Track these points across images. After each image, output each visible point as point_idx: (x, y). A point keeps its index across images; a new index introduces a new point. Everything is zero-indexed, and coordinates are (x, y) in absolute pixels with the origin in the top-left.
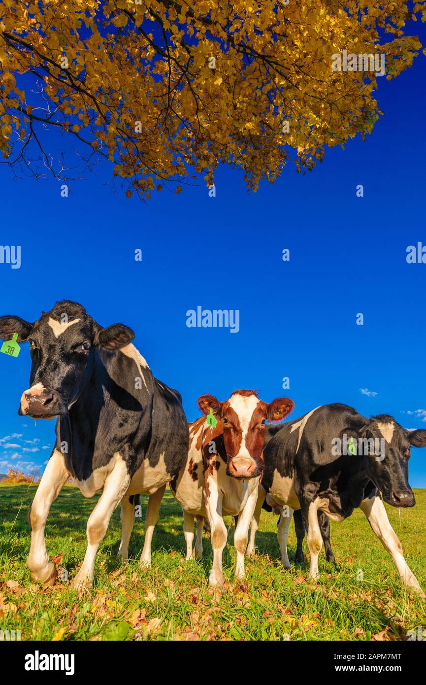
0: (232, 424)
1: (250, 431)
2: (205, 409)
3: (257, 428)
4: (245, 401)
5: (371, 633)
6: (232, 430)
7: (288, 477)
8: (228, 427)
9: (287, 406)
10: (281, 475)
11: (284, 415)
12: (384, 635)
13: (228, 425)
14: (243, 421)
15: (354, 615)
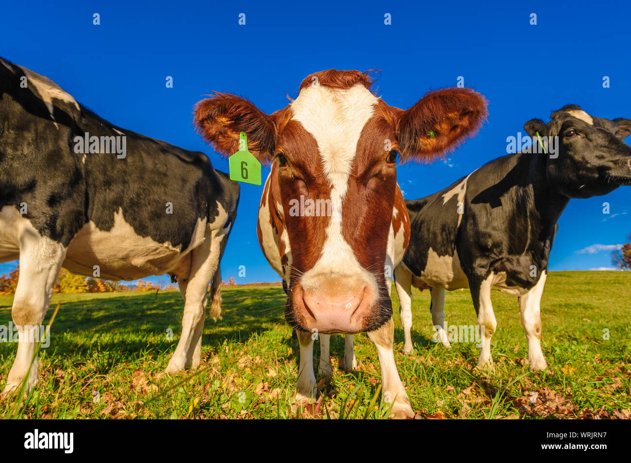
0: (300, 166)
1: (354, 183)
2: (221, 139)
3: (376, 176)
4: (335, 100)
5: (460, 389)
6: (301, 184)
7: (447, 256)
8: (291, 176)
9: (465, 113)
10: (438, 254)
11: (452, 141)
12: (472, 389)
13: (290, 172)
14: (334, 155)
15: (447, 376)
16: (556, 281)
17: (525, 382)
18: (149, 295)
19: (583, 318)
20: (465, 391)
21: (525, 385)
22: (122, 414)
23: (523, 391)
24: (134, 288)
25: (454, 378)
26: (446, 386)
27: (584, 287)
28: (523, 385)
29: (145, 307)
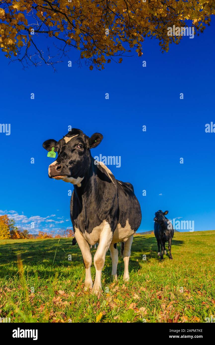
18: (45, 241)
22: (56, 320)
24: (37, 236)
29: (46, 248)
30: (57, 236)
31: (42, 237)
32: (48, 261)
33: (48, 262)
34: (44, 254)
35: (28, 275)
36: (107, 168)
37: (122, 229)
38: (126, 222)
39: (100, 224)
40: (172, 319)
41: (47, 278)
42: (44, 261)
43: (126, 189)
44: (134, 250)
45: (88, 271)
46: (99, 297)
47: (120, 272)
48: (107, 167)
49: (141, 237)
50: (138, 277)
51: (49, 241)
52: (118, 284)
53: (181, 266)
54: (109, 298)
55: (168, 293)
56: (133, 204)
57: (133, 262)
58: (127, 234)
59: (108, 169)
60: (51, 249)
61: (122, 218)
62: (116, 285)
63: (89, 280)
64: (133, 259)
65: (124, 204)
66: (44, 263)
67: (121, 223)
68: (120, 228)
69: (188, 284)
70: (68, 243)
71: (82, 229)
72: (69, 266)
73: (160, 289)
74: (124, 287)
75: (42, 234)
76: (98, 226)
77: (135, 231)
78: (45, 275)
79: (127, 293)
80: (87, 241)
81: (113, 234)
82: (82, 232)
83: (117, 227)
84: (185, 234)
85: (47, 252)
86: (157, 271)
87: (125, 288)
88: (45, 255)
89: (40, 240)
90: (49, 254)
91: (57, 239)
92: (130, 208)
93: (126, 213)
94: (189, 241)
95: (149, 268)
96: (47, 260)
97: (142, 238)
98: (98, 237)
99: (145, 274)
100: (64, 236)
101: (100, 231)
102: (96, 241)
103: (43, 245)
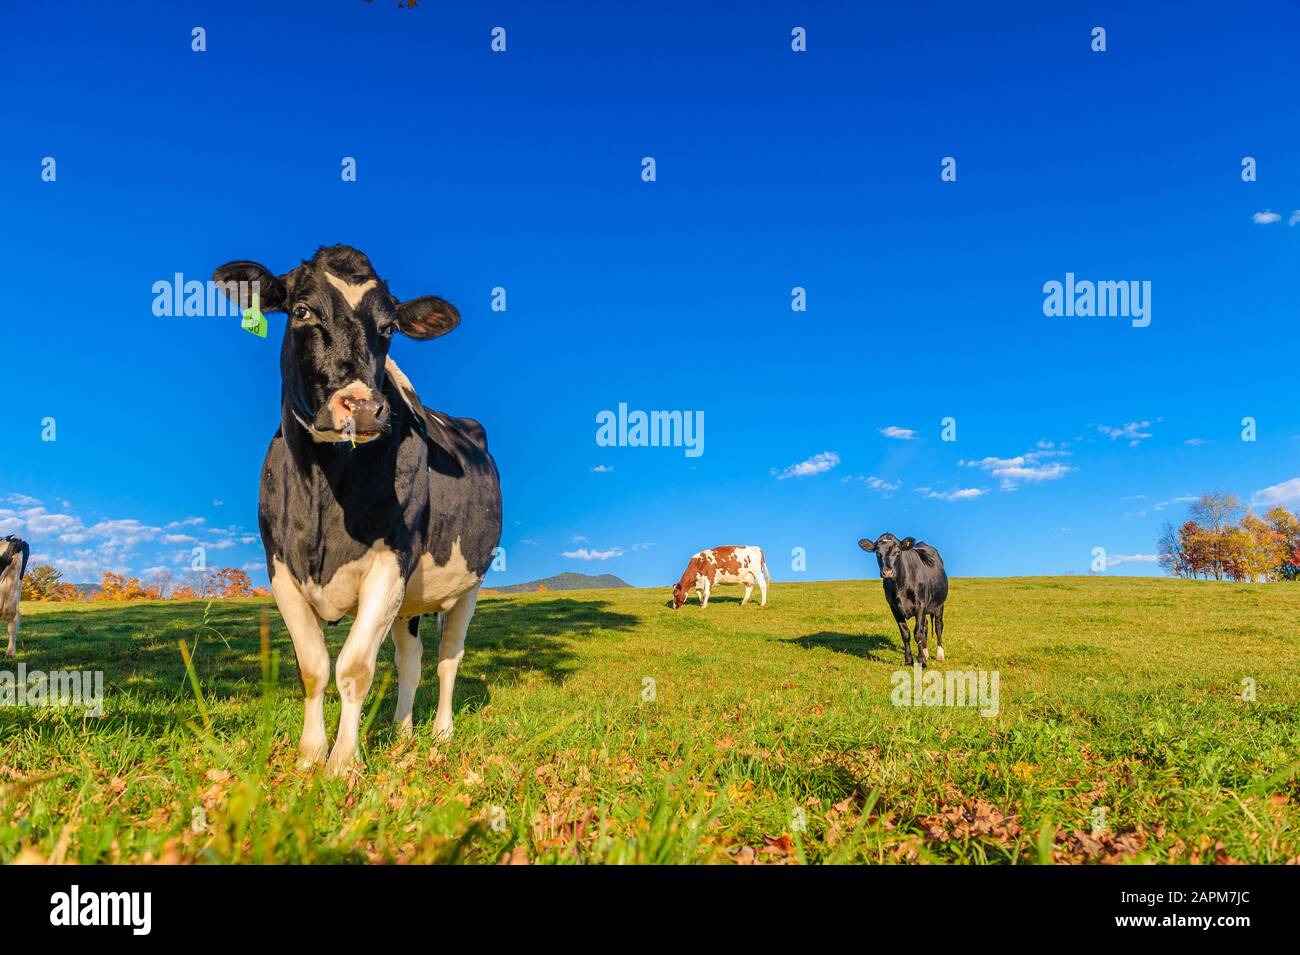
5: (830, 802)
12: (850, 802)
15: (808, 780)
16: (1044, 598)
17: (946, 790)
19: (1086, 675)
20: (838, 806)
21: (945, 796)
23: (940, 805)
24: (94, 591)
25: (821, 783)
26: (806, 797)
27: (1097, 612)
28: (942, 796)
29: (137, 636)
30: (179, 592)
31: (118, 595)
32: (148, 681)
33: (148, 685)
34: (134, 657)
35: (84, 726)
36: (396, 367)
37: (439, 570)
38: (451, 546)
39: (365, 552)
40: (570, 821)
41: (158, 733)
42: (133, 679)
43: (460, 439)
44: (474, 643)
45: (314, 708)
46: (351, 783)
47: (421, 712)
48: (397, 364)
49: (503, 600)
50: (481, 726)
51: (147, 610)
52: (416, 748)
53: (624, 695)
54: (385, 787)
55: (573, 770)
56: (478, 492)
57: (469, 681)
58: (454, 585)
59: (399, 372)
60: (161, 640)
61: (437, 537)
62: (408, 751)
63: (314, 735)
64: (468, 675)
65: (449, 489)
66: (134, 689)
67: (434, 551)
68: (432, 568)
69: (636, 743)
70: (226, 619)
71: (298, 569)
72: (232, 699)
73: (549, 758)
74: (434, 755)
75: (119, 582)
76: (355, 560)
77: (479, 575)
78: (152, 726)
79: (443, 771)
80: (313, 608)
81: (406, 584)
82: (297, 578)
83: (419, 565)
84: (649, 593)
85: (142, 648)
86: (545, 709)
87: (440, 757)
88: (135, 660)
89: (112, 607)
90: (151, 658)
91: (180, 602)
92: (469, 503)
93: (454, 518)
94: (660, 615)
95: (520, 701)
96: (145, 677)
97: (506, 603)
98: (353, 595)
99: (506, 718)
100: (209, 592)
101: (360, 575)
102: (343, 607)
103: (125, 624)
